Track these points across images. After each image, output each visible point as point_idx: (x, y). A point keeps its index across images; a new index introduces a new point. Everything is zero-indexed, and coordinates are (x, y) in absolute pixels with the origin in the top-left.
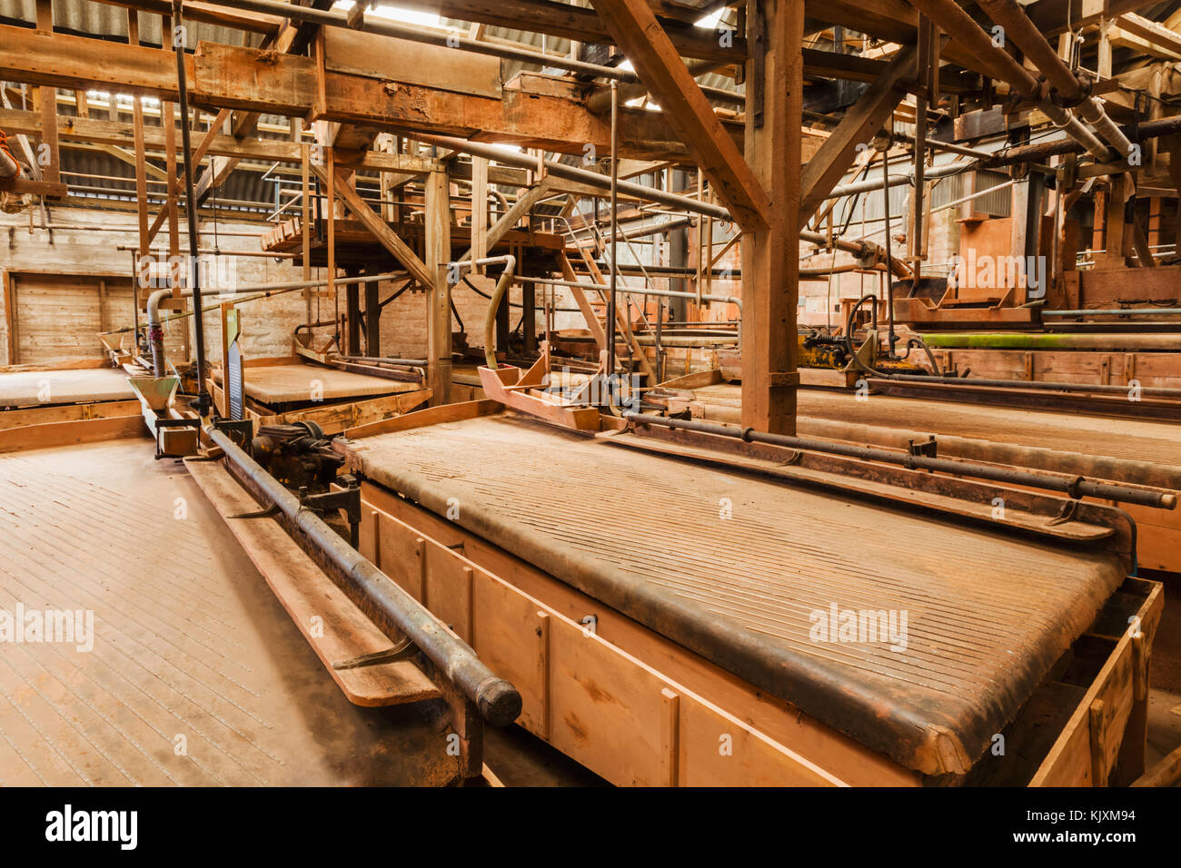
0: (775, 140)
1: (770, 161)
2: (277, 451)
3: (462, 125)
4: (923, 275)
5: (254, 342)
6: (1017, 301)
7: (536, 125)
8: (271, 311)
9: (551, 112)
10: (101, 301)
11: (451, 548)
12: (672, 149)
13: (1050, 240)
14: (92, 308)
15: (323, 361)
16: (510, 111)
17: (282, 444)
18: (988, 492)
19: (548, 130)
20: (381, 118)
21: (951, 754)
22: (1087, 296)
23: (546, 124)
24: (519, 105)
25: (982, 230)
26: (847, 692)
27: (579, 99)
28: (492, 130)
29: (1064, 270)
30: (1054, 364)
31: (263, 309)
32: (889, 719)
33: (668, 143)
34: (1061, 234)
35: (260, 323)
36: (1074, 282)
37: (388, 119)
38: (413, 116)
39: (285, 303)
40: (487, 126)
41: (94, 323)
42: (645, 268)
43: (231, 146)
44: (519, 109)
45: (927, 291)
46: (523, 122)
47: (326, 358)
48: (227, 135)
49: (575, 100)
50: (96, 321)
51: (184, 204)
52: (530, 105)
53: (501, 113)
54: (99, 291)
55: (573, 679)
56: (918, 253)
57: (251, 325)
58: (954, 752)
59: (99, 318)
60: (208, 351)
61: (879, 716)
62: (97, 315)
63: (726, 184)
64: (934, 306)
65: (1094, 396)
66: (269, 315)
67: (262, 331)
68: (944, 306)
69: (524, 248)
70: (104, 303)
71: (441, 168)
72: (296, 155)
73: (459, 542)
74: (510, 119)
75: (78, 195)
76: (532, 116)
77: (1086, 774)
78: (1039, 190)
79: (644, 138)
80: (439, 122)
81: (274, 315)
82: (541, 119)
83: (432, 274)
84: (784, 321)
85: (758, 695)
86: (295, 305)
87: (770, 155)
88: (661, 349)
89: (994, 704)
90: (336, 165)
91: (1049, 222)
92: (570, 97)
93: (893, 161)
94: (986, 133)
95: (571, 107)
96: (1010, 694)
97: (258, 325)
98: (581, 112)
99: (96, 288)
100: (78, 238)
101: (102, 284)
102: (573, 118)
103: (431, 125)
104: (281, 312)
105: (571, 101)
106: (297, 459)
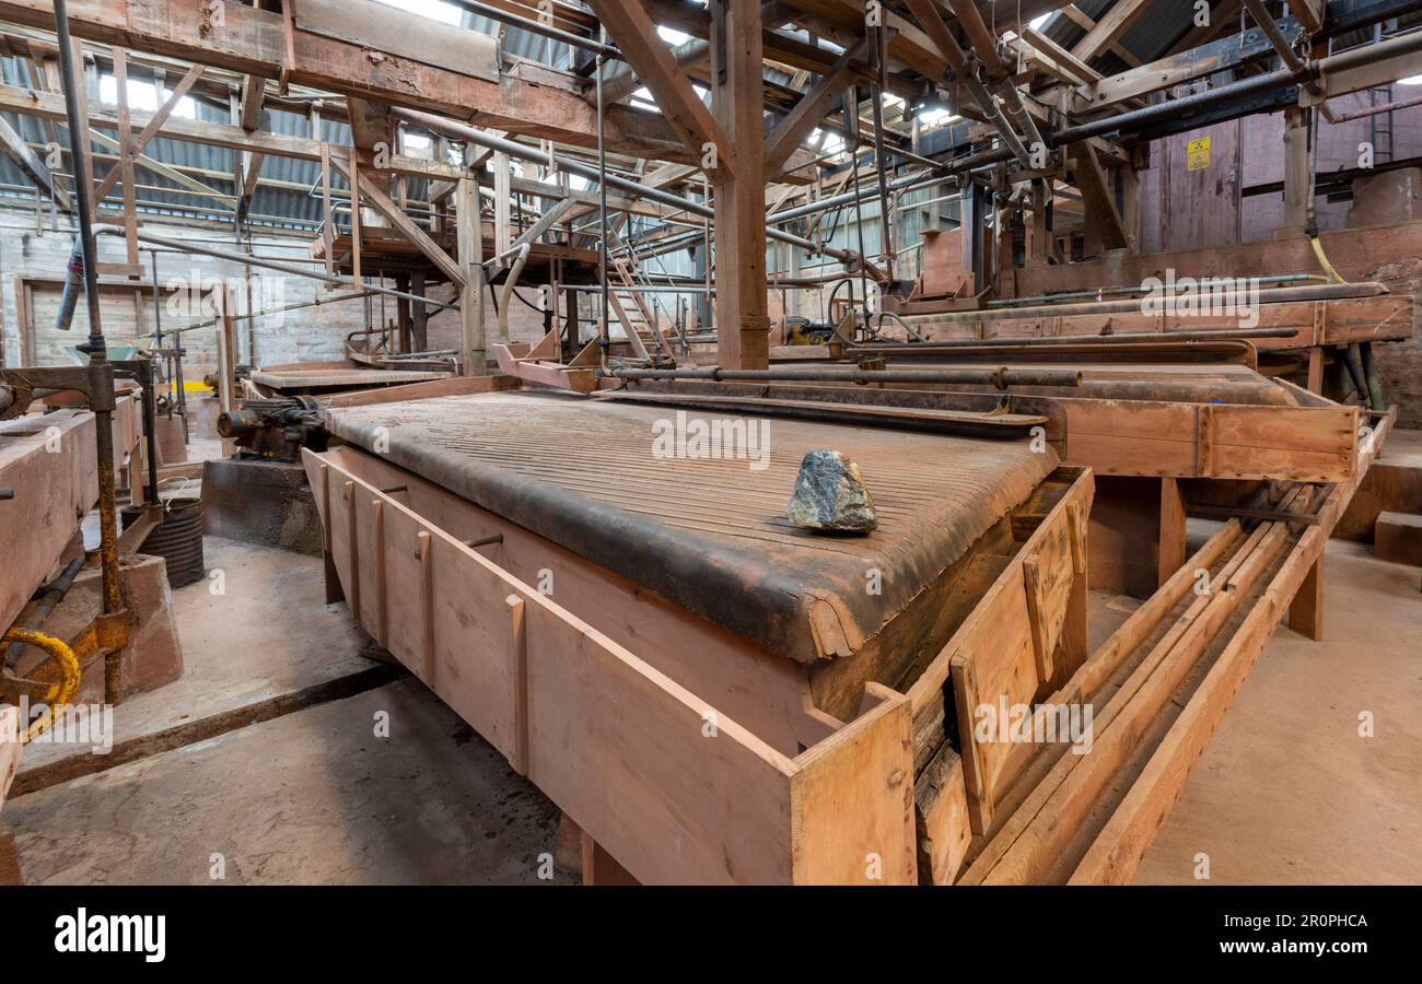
0: (737, 94)
1: (733, 114)
2: (261, 423)
3: (457, 103)
4: (895, 278)
5: (310, 350)
6: (968, 294)
7: (537, 112)
8: (326, 322)
9: (551, 101)
10: (136, 311)
11: (385, 492)
12: (672, 149)
13: (990, 246)
14: (127, 317)
15: (370, 361)
16: (509, 95)
17: (264, 416)
18: (931, 398)
19: (549, 117)
20: (365, 87)
21: (832, 627)
22: (1020, 288)
23: (546, 111)
24: (518, 91)
25: (940, 239)
26: (712, 563)
27: (580, 93)
28: (490, 112)
29: (1002, 269)
30: (999, 329)
31: (319, 320)
32: (757, 589)
33: (667, 142)
34: (998, 240)
35: (316, 332)
36: (1010, 279)
37: (373, 88)
38: (401, 88)
39: (342, 314)
40: (485, 107)
41: (130, 332)
42: (673, 280)
43: (240, 137)
44: (518, 94)
45: (899, 291)
46: (523, 107)
47: (373, 359)
48: (234, 127)
49: (577, 93)
50: (132, 330)
51: (233, 220)
52: (530, 92)
53: (499, 97)
54: (135, 300)
55: (447, 607)
56: (889, 254)
57: (306, 335)
58: (837, 625)
59: (135, 327)
60: (259, 359)
61: (746, 587)
62: (132, 324)
63: (691, 133)
64: (904, 301)
65: (1027, 347)
66: (325, 325)
67: (318, 341)
68: (912, 300)
69: (563, 260)
70: (140, 312)
71: (471, 175)
72: (315, 152)
73: (403, 485)
74: (509, 103)
75: (110, 206)
76: (532, 103)
77: (1025, 644)
78: (980, 205)
79: (645, 135)
80: (432, 97)
81: (330, 325)
82: (541, 107)
83: (464, 272)
84: (753, 267)
85: (637, 593)
86: (351, 316)
87: (733, 108)
88: (685, 345)
89: (906, 566)
90: (358, 165)
91: (990, 232)
92: (570, 90)
93: (863, 180)
94: (938, 151)
95: (572, 99)
96: (928, 554)
97: (313, 335)
98: (582, 104)
99: (132, 297)
100: (107, 247)
101: (138, 294)
102: (574, 109)
103: (424, 100)
104: (338, 323)
105: (570, 93)
106: (282, 431)
